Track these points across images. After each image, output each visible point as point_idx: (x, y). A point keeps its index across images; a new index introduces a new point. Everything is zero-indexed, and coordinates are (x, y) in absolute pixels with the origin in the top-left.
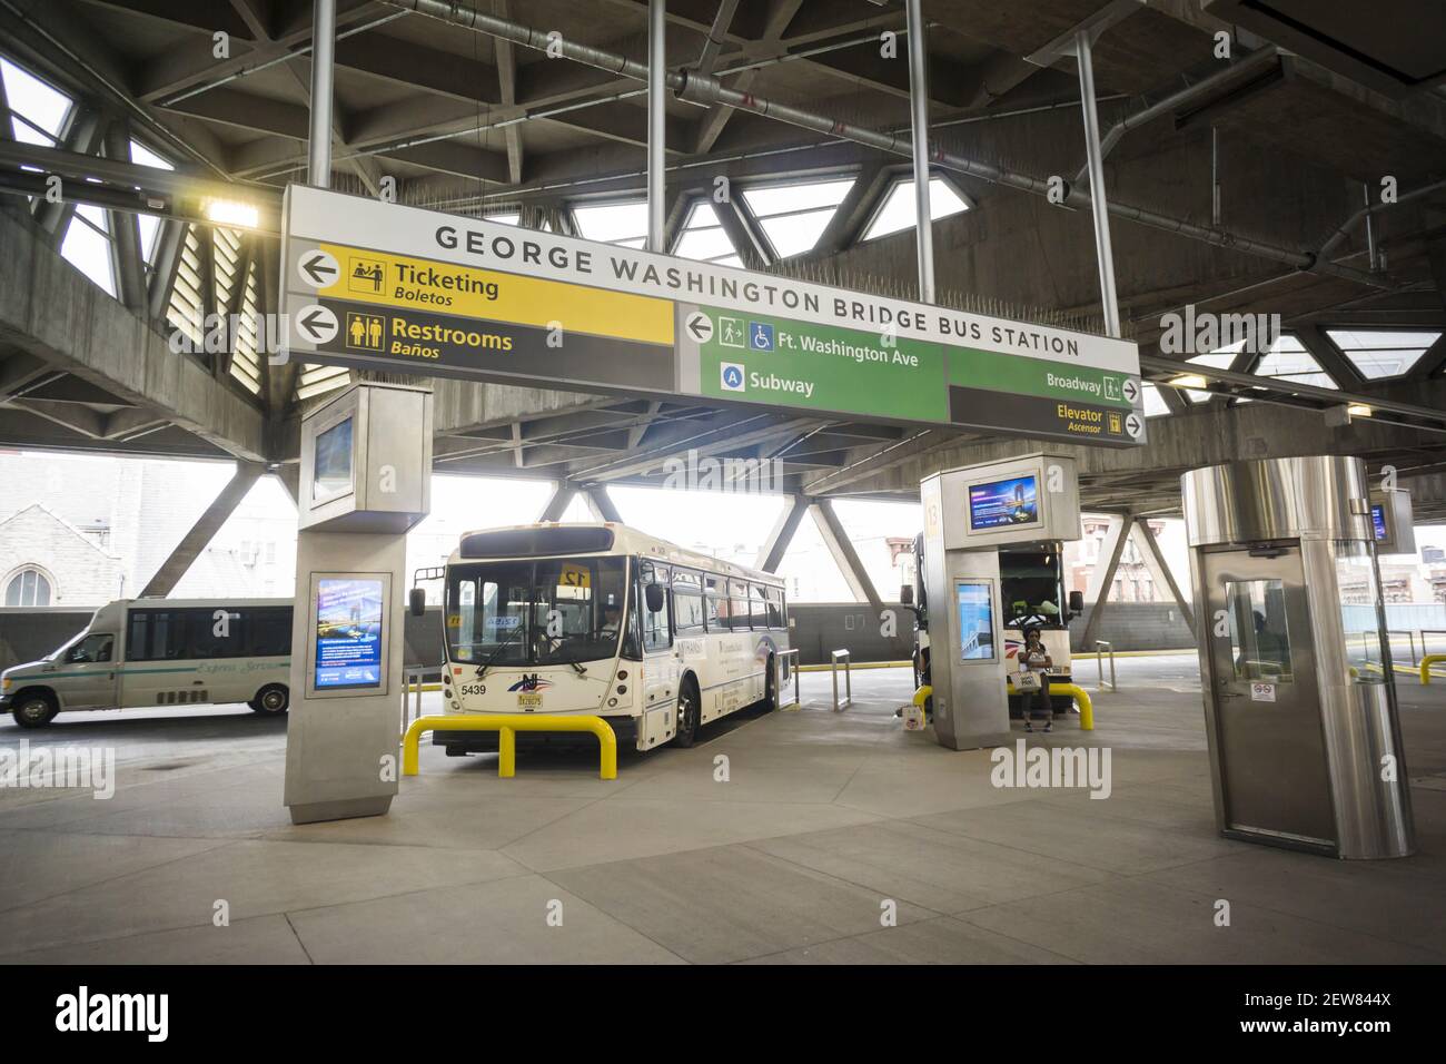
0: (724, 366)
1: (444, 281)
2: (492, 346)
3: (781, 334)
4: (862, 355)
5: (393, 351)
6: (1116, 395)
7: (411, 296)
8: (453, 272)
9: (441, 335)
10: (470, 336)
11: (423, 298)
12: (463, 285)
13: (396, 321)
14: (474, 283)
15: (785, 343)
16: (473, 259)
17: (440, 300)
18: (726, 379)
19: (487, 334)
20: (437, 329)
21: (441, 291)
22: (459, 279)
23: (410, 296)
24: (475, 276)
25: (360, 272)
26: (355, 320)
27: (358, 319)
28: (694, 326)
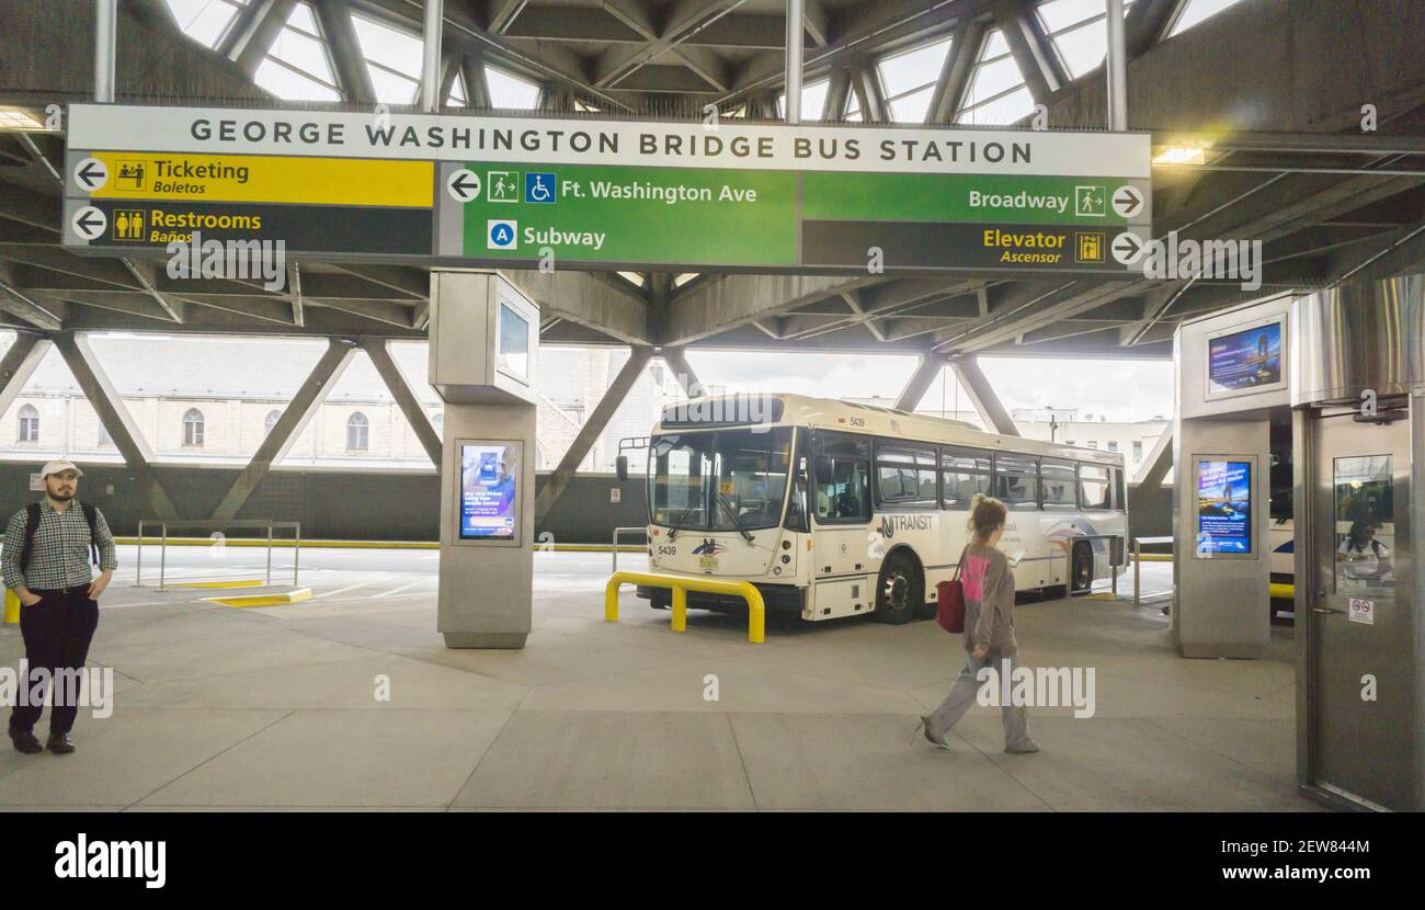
0: (492, 224)
1: (197, 172)
2: (241, 226)
3: (565, 183)
4: (675, 196)
5: (152, 240)
6: (1097, 209)
7: (169, 188)
8: (206, 162)
9: (195, 221)
10: (221, 220)
11: (178, 189)
12: (215, 172)
13: (154, 212)
14: (226, 169)
15: (570, 193)
16: (227, 147)
17: (194, 189)
18: (494, 236)
19: (236, 216)
20: (191, 216)
21: (196, 181)
22: (212, 167)
23: (167, 188)
24: (226, 162)
25: (125, 173)
26: (119, 216)
27: (123, 214)
28: (457, 185)
